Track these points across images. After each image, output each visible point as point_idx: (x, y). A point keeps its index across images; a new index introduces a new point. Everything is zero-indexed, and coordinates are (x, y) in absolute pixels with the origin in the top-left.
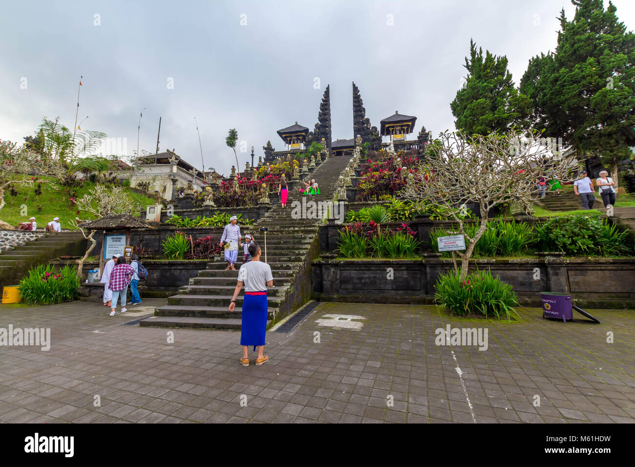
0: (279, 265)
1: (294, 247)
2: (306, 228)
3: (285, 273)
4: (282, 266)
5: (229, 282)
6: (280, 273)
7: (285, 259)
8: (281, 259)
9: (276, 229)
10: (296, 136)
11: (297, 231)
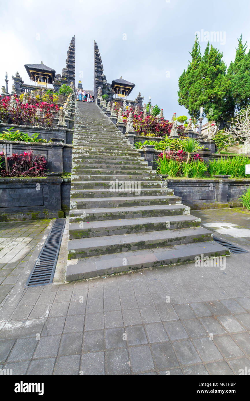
0: (151, 184)
1: (140, 167)
2: (128, 152)
3: (166, 191)
4: (153, 185)
5: (122, 203)
6: (161, 191)
7: (147, 178)
8: (144, 178)
9: (101, 151)
10: (43, 75)
11: (125, 154)
